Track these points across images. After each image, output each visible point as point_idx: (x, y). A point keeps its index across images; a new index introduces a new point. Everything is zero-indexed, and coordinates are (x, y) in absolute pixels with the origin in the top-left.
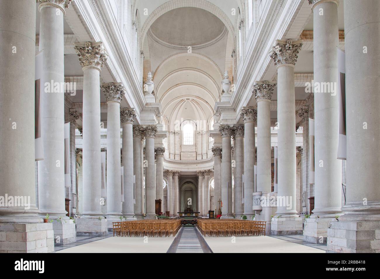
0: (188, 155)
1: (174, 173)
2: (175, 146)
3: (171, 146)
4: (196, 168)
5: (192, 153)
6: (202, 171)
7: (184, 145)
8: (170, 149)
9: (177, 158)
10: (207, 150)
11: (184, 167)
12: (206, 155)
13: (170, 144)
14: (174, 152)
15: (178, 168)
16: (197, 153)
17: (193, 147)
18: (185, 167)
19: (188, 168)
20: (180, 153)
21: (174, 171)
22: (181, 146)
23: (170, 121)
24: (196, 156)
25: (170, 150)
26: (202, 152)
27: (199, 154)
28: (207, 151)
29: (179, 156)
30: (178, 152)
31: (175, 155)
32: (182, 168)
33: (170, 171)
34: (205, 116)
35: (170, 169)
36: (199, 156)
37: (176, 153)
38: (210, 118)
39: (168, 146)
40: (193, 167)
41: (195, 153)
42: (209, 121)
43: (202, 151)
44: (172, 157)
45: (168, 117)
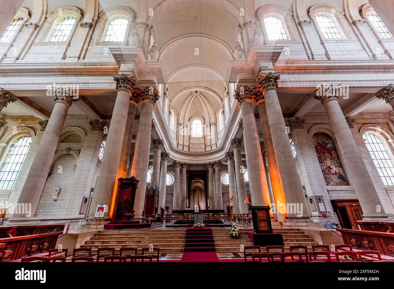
0: (198, 147)
1: (182, 165)
2: (184, 138)
3: (179, 137)
4: (205, 159)
5: (201, 145)
6: (211, 162)
7: (192, 138)
8: (178, 139)
9: (186, 149)
10: (216, 140)
11: (192, 159)
12: (215, 145)
13: (178, 135)
14: (183, 143)
15: (186, 160)
16: (206, 145)
17: (201, 140)
18: (194, 159)
19: (197, 160)
20: (189, 145)
21: (181, 162)
22: (190, 139)
23: (180, 114)
24: (205, 148)
25: (178, 141)
26: (211, 144)
27: (208, 146)
28: (216, 142)
29: (188, 147)
30: (186, 143)
31: (183, 147)
32: (190, 160)
33: (178, 162)
34: (213, 110)
35: (178, 160)
36: (208, 147)
37: (184, 145)
38: (217, 111)
39: (177, 137)
40: (202, 159)
41: (204, 145)
42: (216, 114)
43: (211, 142)
44: (180, 148)
45: (178, 111)
